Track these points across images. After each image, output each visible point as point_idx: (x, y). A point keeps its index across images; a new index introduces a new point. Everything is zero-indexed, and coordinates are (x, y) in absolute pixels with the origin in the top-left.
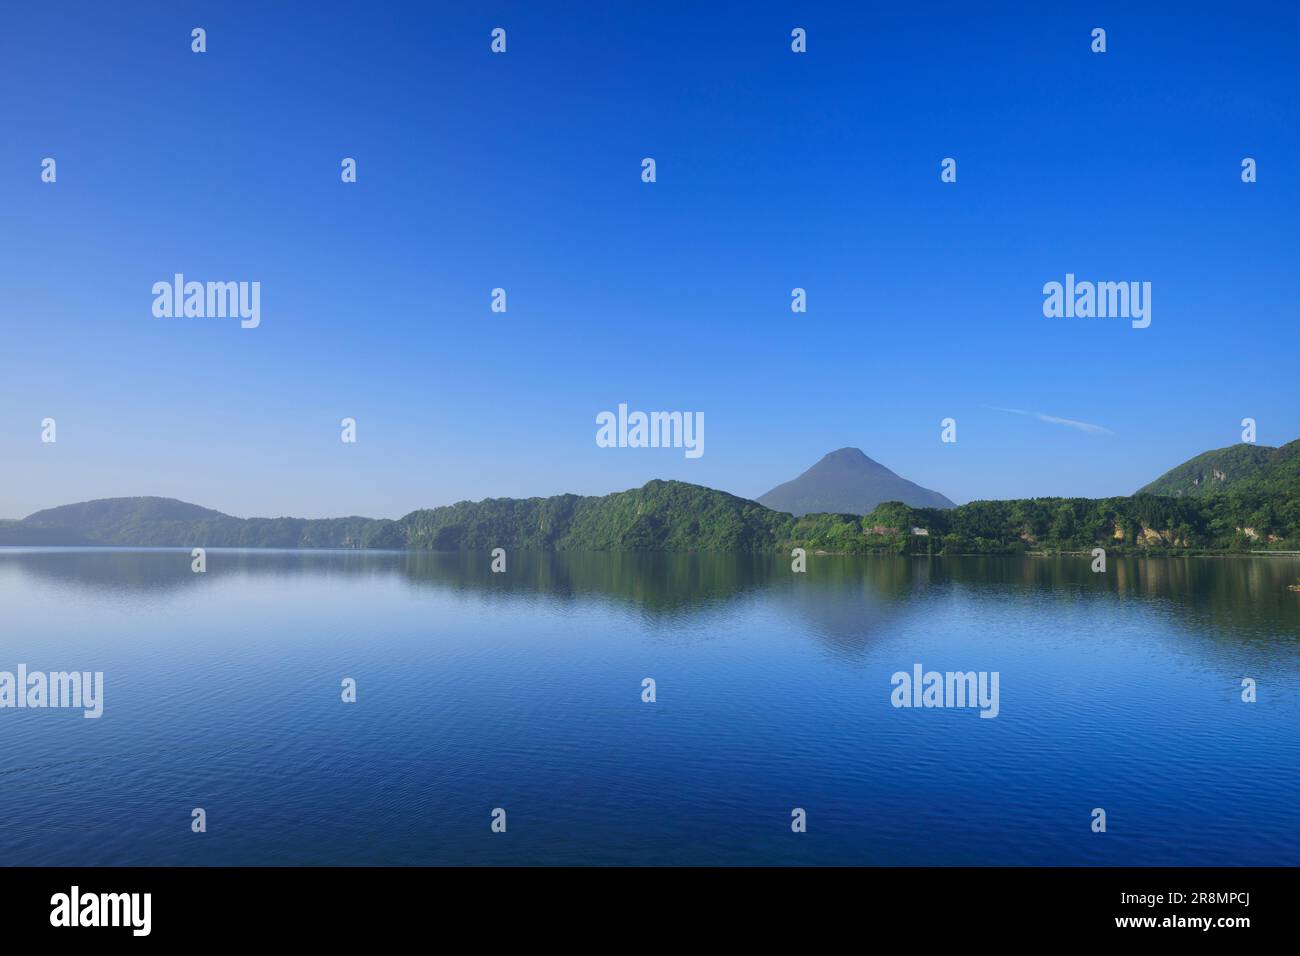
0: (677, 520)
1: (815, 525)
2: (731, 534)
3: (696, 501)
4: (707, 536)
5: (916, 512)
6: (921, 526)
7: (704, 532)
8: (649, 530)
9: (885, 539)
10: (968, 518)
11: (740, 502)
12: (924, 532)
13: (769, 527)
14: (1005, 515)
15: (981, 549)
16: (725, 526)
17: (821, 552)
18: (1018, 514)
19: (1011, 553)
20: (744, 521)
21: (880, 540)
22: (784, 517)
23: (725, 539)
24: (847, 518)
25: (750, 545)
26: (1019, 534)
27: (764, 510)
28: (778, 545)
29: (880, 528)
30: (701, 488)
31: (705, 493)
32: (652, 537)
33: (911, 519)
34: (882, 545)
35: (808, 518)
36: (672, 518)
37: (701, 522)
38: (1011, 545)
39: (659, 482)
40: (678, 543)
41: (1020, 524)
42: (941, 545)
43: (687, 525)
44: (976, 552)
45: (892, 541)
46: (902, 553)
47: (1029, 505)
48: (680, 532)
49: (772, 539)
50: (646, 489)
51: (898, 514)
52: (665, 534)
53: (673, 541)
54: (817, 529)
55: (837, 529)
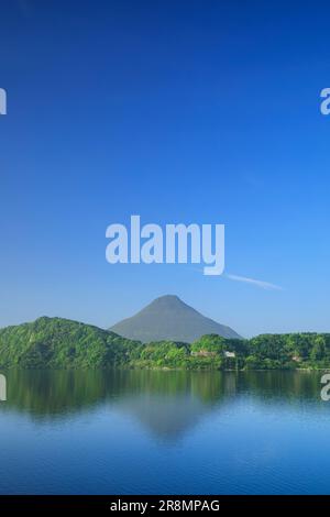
0: (60, 346)
1: (156, 349)
2: (98, 356)
3: (74, 333)
4: (80, 358)
5: (227, 341)
6: (231, 351)
7: (79, 354)
8: (39, 353)
9: (208, 360)
10: (259, 345)
11: (104, 334)
12: (232, 355)
13: (125, 351)
14: (282, 344)
15: (269, 366)
16: (95, 350)
17: (165, 368)
18: (291, 343)
19: (287, 369)
20: (108, 346)
21: (204, 360)
22: (136, 343)
23: (95, 359)
24: (179, 345)
25: (112, 364)
26: (291, 356)
27: (122, 339)
28: (131, 363)
29: (204, 352)
30: (77, 323)
31: (80, 326)
32: (40, 359)
33: (225, 346)
34: (206, 364)
35: (153, 344)
36: (56, 344)
37: (77, 347)
38: (287, 364)
39: (46, 318)
40: (60, 363)
41: (291, 350)
42: (244, 364)
43: (67, 349)
44: (266, 368)
45: (213, 361)
46: (219, 369)
47: (297, 337)
48: (61, 355)
49: (127, 360)
50: (37, 323)
51: (215, 342)
52: (50, 356)
53: (57, 360)
54: (159, 353)
55: (173, 352)
